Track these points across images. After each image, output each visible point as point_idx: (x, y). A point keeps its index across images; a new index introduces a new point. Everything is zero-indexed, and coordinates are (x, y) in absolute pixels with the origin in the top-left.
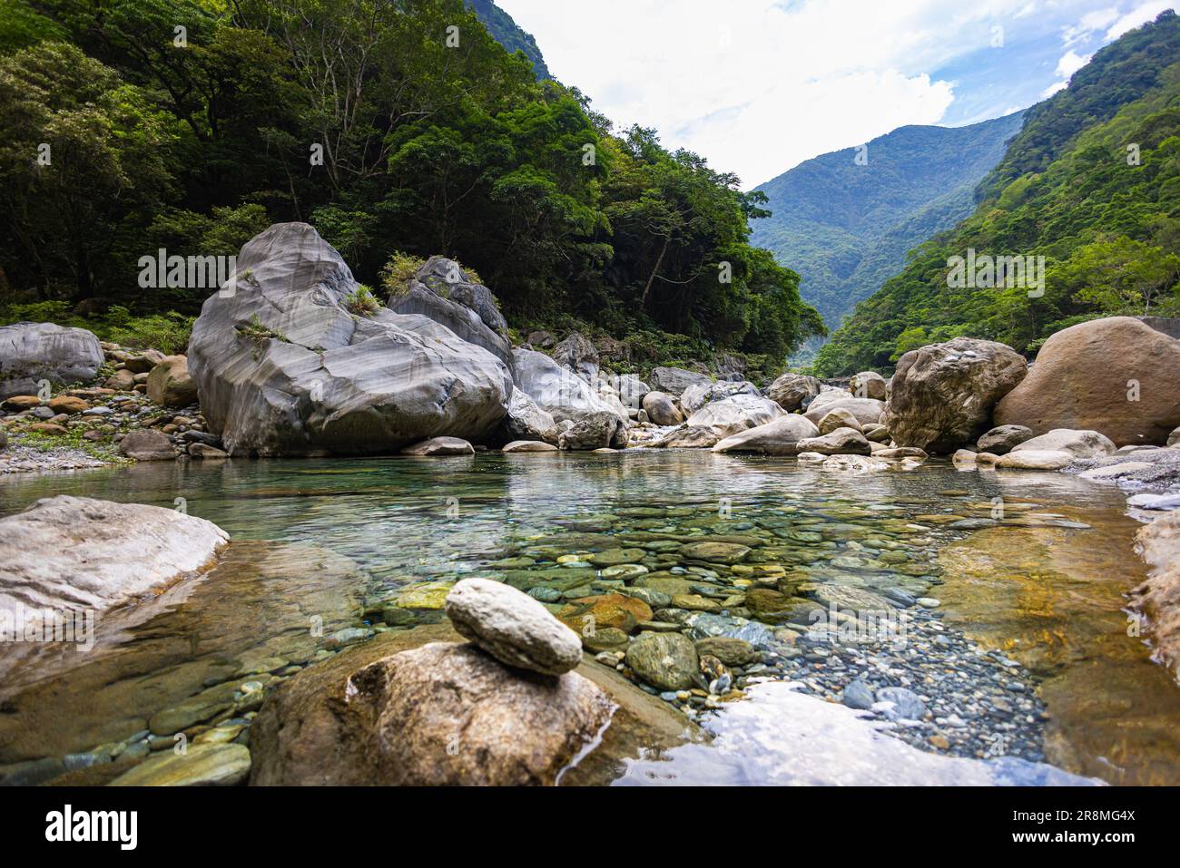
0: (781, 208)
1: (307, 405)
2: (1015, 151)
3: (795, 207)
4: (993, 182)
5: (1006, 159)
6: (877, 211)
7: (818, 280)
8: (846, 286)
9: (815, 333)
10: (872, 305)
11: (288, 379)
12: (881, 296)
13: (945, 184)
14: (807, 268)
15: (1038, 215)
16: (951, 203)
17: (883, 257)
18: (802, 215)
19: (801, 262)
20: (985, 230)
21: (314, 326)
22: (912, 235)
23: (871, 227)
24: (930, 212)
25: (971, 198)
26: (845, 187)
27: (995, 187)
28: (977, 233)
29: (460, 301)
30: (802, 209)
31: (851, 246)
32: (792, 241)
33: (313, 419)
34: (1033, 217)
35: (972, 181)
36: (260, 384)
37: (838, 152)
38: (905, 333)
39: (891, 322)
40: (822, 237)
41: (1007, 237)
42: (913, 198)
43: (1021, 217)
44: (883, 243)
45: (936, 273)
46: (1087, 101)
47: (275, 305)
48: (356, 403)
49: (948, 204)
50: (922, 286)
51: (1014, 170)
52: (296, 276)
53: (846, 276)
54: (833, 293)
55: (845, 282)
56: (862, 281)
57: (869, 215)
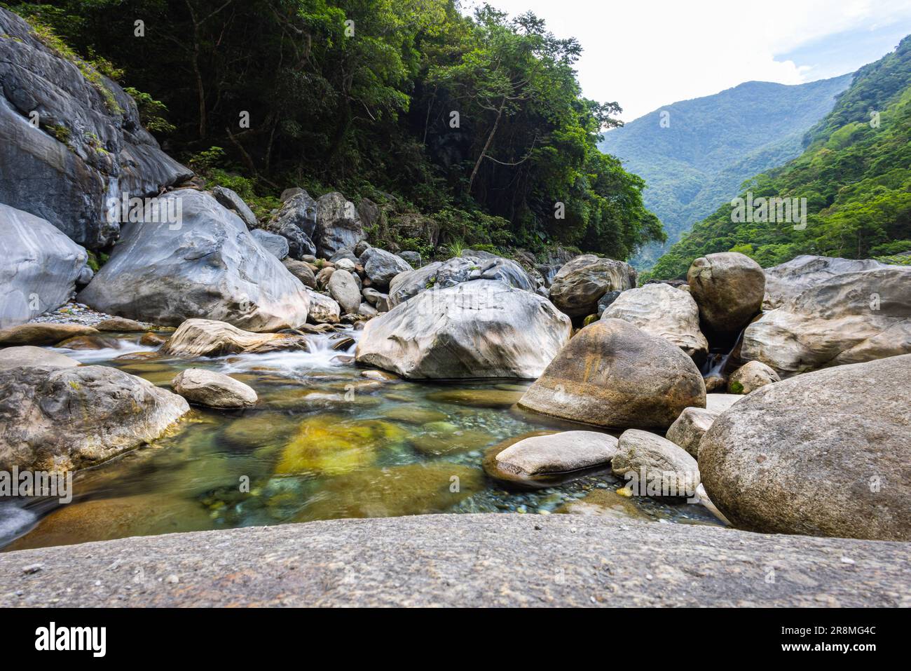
0: (640, 143)
2: (845, 102)
4: (820, 130)
5: (835, 110)
6: (719, 151)
7: (664, 204)
8: (686, 210)
9: (655, 239)
10: (707, 224)
12: (716, 217)
13: (778, 131)
14: (656, 194)
15: (865, 152)
16: (782, 147)
17: (719, 188)
18: (656, 150)
20: (814, 165)
22: (746, 172)
23: (713, 164)
24: (763, 154)
25: (800, 143)
26: (694, 130)
27: (822, 133)
28: (806, 168)
30: (657, 145)
31: (694, 178)
34: (861, 154)
37: (691, 100)
39: (723, 239)
40: (670, 169)
41: (835, 171)
42: (749, 141)
43: (849, 154)
44: (721, 176)
49: (779, 148)
51: (842, 119)
53: (687, 202)
54: (675, 215)
55: (686, 207)
56: (700, 207)
57: (711, 153)
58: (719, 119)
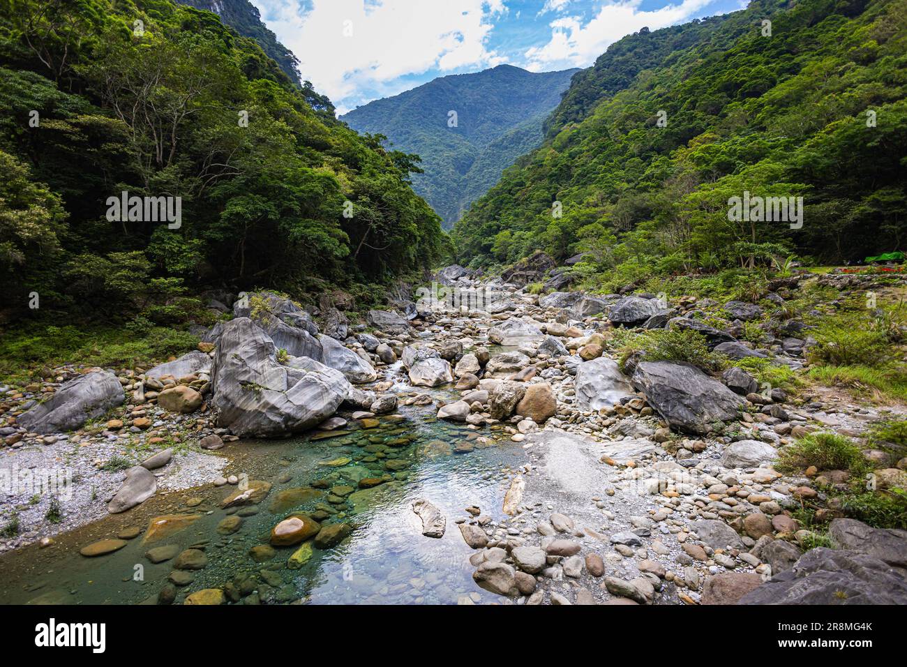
1: (288, 418)
2: (565, 104)
3: (430, 114)
4: (552, 122)
5: (560, 108)
6: (485, 126)
7: (446, 174)
8: (464, 180)
10: (481, 205)
11: (278, 409)
13: (527, 112)
14: (438, 164)
15: (572, 163)
16: (530, 128)
17: (488, 162)
18: (435, 121)
19: (434, 159)
20: (546, 164)
21: (276, 379)
23: (481, 138)
24: (517, 133)
25: (541, 128)
26: (465, 104)
28: (542, 166)
29: (300, 327)
30: (435, 117)
31: (467, 151)
32: (429, 142)
33: (290, 423)
34: (569, 164)
35: (543, 114)
36: (264, 411)
38: (501, 233)
40: (448, 141)
42: (507, 119)
44: (489, 151)
45: (518, 190)
46: (603, 80)
47: (256, 371)
48: (309, 416)
49: (528, 129)
50: (510, 198)
51: (564, 118)
52: (258, 353)
53: (464, 173)
54: (455, 185)
55: (463, 177)
56: (474, 178)
57: (480, 128)
58: (483, 97)
